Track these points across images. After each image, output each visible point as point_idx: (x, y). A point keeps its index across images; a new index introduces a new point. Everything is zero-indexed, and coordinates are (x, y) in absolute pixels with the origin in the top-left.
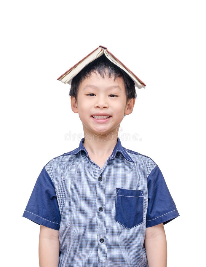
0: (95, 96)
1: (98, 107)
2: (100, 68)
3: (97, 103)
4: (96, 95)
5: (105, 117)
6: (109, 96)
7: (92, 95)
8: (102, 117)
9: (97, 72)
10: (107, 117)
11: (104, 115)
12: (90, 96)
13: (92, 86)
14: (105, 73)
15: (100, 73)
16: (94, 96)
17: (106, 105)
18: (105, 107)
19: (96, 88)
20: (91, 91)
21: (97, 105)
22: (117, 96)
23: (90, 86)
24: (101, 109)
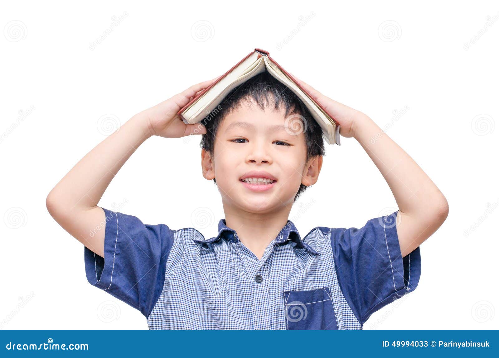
0: (248, 143)
1: (253, 161)
2: (258, 92)
3: (251, 154)
4: (248, 141)
5: (265, 181)
6: (273, 143)
7: (242, 140)
8: (261, 180)
9: (252, 99)
10: (269, 181)
11: (263, 177)
12: (238, 142)
13: (242, 123)
14: (267, 100)
15: (257, 101)
16: (246, 143)
17: (267, 158)
18: (265, 162)
19: (249, 127)
20: (240, 133)
21: (251, 158)
22: (289, 145)
23: (240, 124)
24: (259, 165)
